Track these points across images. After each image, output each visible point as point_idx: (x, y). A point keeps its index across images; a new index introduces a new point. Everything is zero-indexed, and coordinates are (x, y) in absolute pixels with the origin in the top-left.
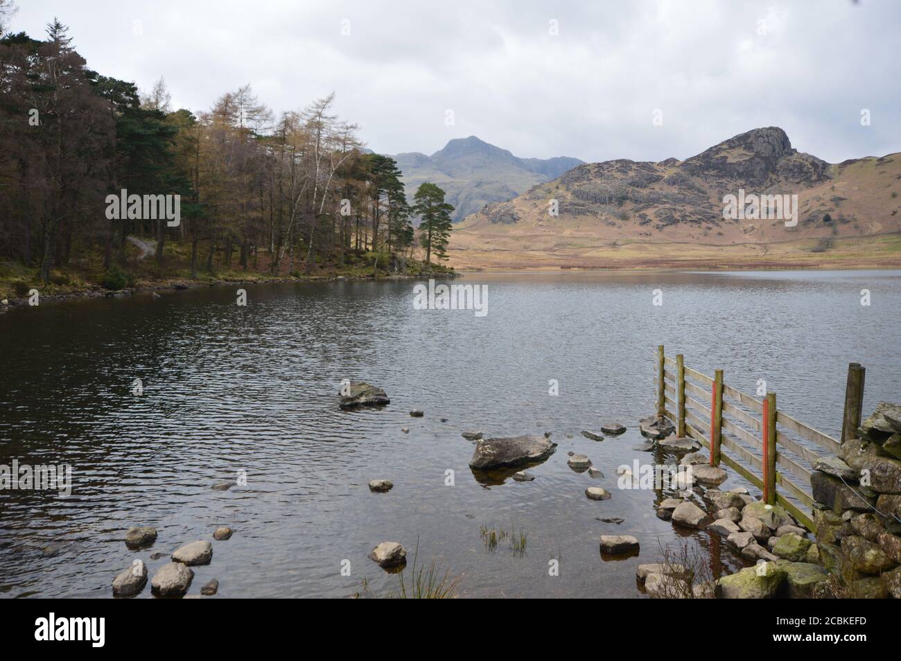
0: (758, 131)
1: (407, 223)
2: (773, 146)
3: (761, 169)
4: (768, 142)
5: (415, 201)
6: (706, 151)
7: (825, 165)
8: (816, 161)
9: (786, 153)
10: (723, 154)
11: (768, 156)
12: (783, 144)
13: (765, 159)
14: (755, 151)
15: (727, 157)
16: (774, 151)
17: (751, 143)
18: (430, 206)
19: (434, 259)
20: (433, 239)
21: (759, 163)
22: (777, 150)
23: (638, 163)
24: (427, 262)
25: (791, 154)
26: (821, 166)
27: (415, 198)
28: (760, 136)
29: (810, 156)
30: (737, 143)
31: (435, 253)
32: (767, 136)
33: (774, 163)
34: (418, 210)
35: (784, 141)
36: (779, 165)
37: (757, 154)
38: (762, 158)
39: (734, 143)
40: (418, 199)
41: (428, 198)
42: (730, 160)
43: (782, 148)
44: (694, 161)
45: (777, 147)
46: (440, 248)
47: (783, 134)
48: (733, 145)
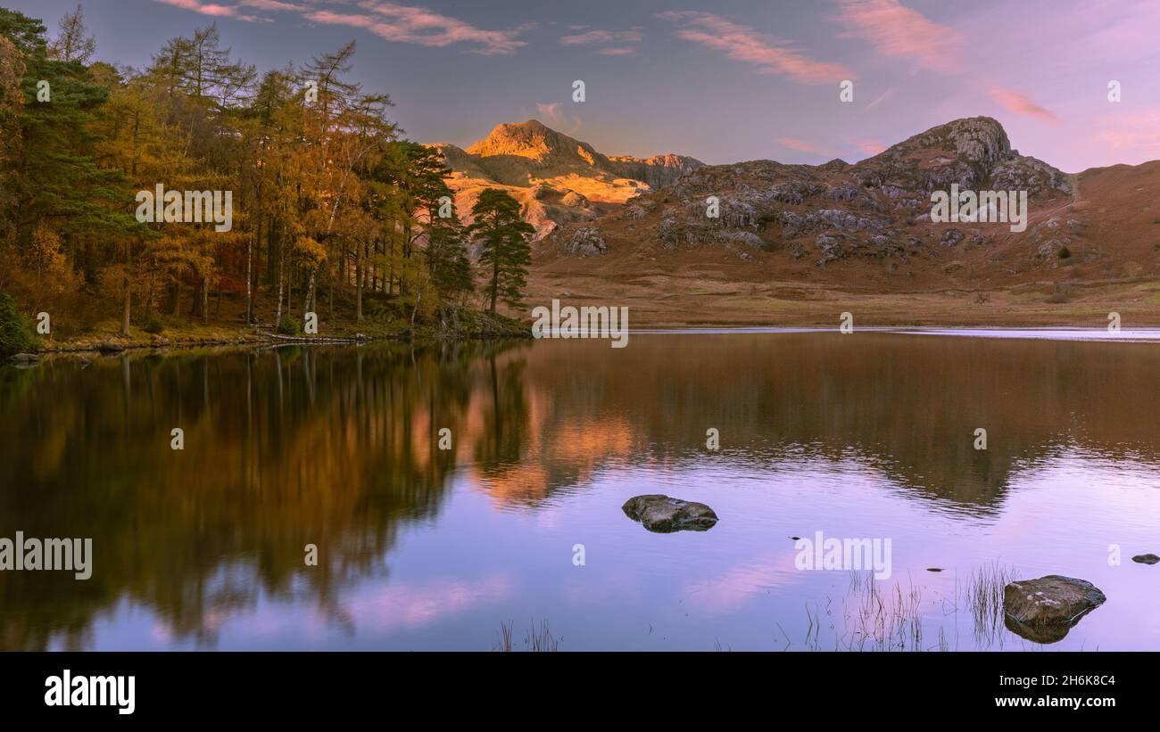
0: (963, 122)
1: (459, 252)
2: (986, 146)
3: (968, 179)
4: (978, 140)
5: (473, 218)
6: (889, 150)
7: (1060, 177)
8: (1046, 170)
9: (1004, 156)
10: (914, 155)
11: (977, 159)
12: (999, 143)
13: (975, 164)
14: (959, 152)
15: (919, 161)
16: (986, 152)
17: (952, 139)
18: (496, 225)
19: (502, 309)
20: (503, 278)
21: (965, 170)
22: (991, 152)
24: (491, 313)
25: (1011, 159)
26: (1053, 176)
27: (474, 213)
28: (966, 131)
29: (1038, 162)
30: (933, 140)
31: (504, 300)
32: (975, 130)
33: (986, 170)
34: (477, 231)
35: (1001, 139)
36: (993, 174)
37: (963, 156)
38: (969, 163)
39: (928, 139)
40: (477, 215)
41: (494, 213)
42: (923, 165)
43: (997, 149)
44: (871, 166)
45: (990, 147)
46: (512, 291)
47: (999, 126)
48: (926, 142)
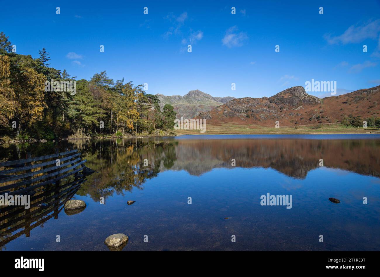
0: (294, 87)
4: (298, 91)
7: (318, 99)
8: (315, 98)
9: (304, 95)
10: (282, 95)
15: (284, 96)
17: (292, 91)
23: (253, 98)
25: (306, 95)
28: (295, 89)
30: (287, 92)
32: (297, 89)
35: (304, 91)
37: (295, 95)
41: (168, 110)
42: (285, 97)
43: (303, 93)
44: (273, 98)
45: (301, 93)
47: (303, 88)
48: (286, 92)
